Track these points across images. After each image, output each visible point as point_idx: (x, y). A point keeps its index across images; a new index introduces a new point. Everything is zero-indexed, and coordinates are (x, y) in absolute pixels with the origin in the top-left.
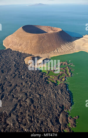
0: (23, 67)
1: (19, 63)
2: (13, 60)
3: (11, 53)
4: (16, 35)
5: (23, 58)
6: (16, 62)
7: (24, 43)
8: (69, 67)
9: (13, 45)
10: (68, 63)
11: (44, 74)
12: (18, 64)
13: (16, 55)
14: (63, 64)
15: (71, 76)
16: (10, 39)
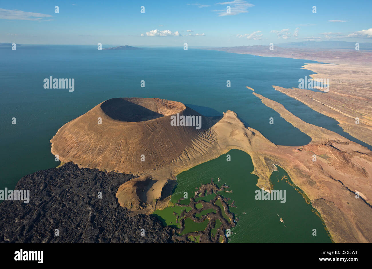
0: (117, 221)
1: (102, 209)
2: (84, 199)
3: (76, 176)
4: (86, 128)
5: (112, 189)
6: (93, 206)
7: (109, 145)
8: (222, 197)
9: (80, 153)
10: (217, 186)
11: (174, 231)
12: (101, 213)
13: (91, 183)
14: (207, 192)
15: (236, 223)
16: (70, 135)
